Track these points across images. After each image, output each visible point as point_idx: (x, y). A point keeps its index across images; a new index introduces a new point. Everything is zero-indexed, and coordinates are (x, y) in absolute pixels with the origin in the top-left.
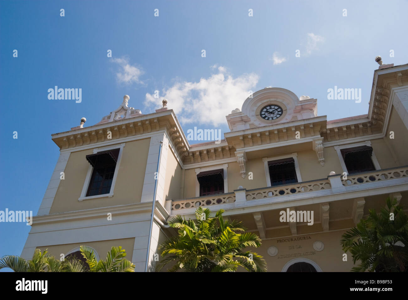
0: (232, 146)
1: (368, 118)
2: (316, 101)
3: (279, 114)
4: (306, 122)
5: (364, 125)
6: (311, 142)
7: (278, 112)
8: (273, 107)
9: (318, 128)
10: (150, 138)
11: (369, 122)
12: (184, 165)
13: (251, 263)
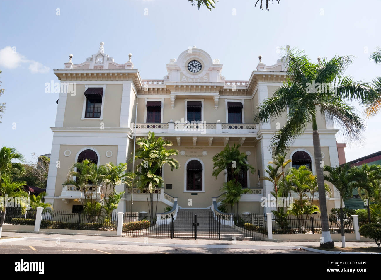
0: (169, 89)
1: (247, 87)
2: (222, 66)
3: (199, 69)
4: (213, 84)
5: (243, 90)
6: (213, 96)
7: (199, 67)
8: (196, 62)
9: (219, 89)
10: (123, 84)
11: (246, 89)
12: (138, 94)
13: (173, 164)
